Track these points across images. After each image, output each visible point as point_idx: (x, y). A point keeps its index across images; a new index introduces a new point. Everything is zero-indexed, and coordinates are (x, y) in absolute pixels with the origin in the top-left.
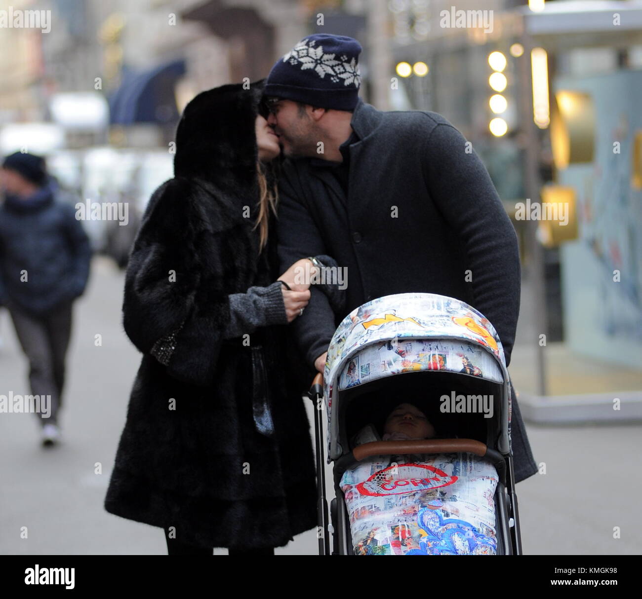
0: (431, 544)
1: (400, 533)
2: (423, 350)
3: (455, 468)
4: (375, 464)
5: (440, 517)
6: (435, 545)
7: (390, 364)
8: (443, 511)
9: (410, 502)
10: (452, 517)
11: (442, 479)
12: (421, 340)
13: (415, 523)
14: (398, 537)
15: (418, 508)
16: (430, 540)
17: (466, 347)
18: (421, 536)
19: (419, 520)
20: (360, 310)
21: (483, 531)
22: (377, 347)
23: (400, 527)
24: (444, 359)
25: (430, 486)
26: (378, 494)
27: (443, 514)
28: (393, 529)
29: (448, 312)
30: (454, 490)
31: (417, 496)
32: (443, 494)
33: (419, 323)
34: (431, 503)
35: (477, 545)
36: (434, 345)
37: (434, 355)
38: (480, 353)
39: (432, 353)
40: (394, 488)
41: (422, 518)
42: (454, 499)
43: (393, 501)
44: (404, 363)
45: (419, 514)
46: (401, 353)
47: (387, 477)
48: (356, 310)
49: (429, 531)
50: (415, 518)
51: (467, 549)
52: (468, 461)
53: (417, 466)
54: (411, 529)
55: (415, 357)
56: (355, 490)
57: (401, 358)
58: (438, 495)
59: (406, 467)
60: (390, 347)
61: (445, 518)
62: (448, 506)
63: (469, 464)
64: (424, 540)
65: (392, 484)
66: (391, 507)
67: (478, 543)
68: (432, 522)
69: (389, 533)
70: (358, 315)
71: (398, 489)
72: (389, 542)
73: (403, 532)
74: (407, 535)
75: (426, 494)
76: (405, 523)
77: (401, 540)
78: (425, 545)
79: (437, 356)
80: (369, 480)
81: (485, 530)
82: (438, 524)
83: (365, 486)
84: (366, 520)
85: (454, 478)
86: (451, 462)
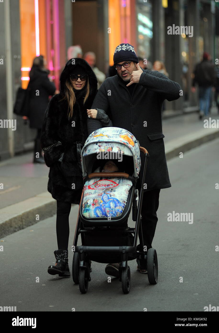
0: (103, 205)
1: (95, 201)
2: (106, 145)
3: (119, 181)
4: (96, 179)
5: (108, 197)
6: (104, 205)
7: (96, 149)
8: (110, 195)
9: (101, 191)
10: (112, 197)
11: (114, 184)
12: (106, 142)
13: (100, 198)
14: (94, 203)
15: (103, 194)
16: (103, 204)
17: (120, 145)
18: (101, 202)
19: (102, 197)
20: (95, 132)
21: (121, 201)
22: (93, 144)
23: (96, 199)
24: (112, 148)
25: (109, 187)
26: (93, 189)
27: (110, 196)
28: (94, 200)
29: (120, 133)
30: (116, 188)
31: (104, 190)
32: (112, 189)
33: (108, 137)
34: (107, 192)
35: (117, 206)
36: (110, 144)
37: (109, 147)
38: (124, 147)
39: (109, 146)
40: (98, 187)
41: (103, 197)
42: (115, 191)
43: (96, 191)
44: (100, 149)
45: (102, 196)
46: (100, 146)
47: (98, 183)
48: (94, 132)
49: (104, 201)
50: (101, 197)
51: (114, 207)
52: (124, 179)
53: (108, 180)
54: (99, 200)
55: (104, 148)
56: (87, 187)
57: (99, 148)
58: (110, 190)
59: (104, 181)
60: (97, 144)
61: (110, 197)
62: (112, 193)
63: (124, 180)
64: (101, 204)
65: (98, 186)
66: (95, 193)
67: (118, 205)
68: (105, 198)
69: (92, 201)
70: (94, 133)
71: (100, 188)
72: (91, 204)
73: (96, 201)
74: (97, 202)
75: (107, 189)
76: (97, 198)
77: (95, 203)
78: (102, 205)
79: (110, 147)
80: (93, 184)
81: (122, 201)
82: (107, 199)
83: (91, 186)
84: (87, 197)
85: (117, 185)
86: (119, 179)
